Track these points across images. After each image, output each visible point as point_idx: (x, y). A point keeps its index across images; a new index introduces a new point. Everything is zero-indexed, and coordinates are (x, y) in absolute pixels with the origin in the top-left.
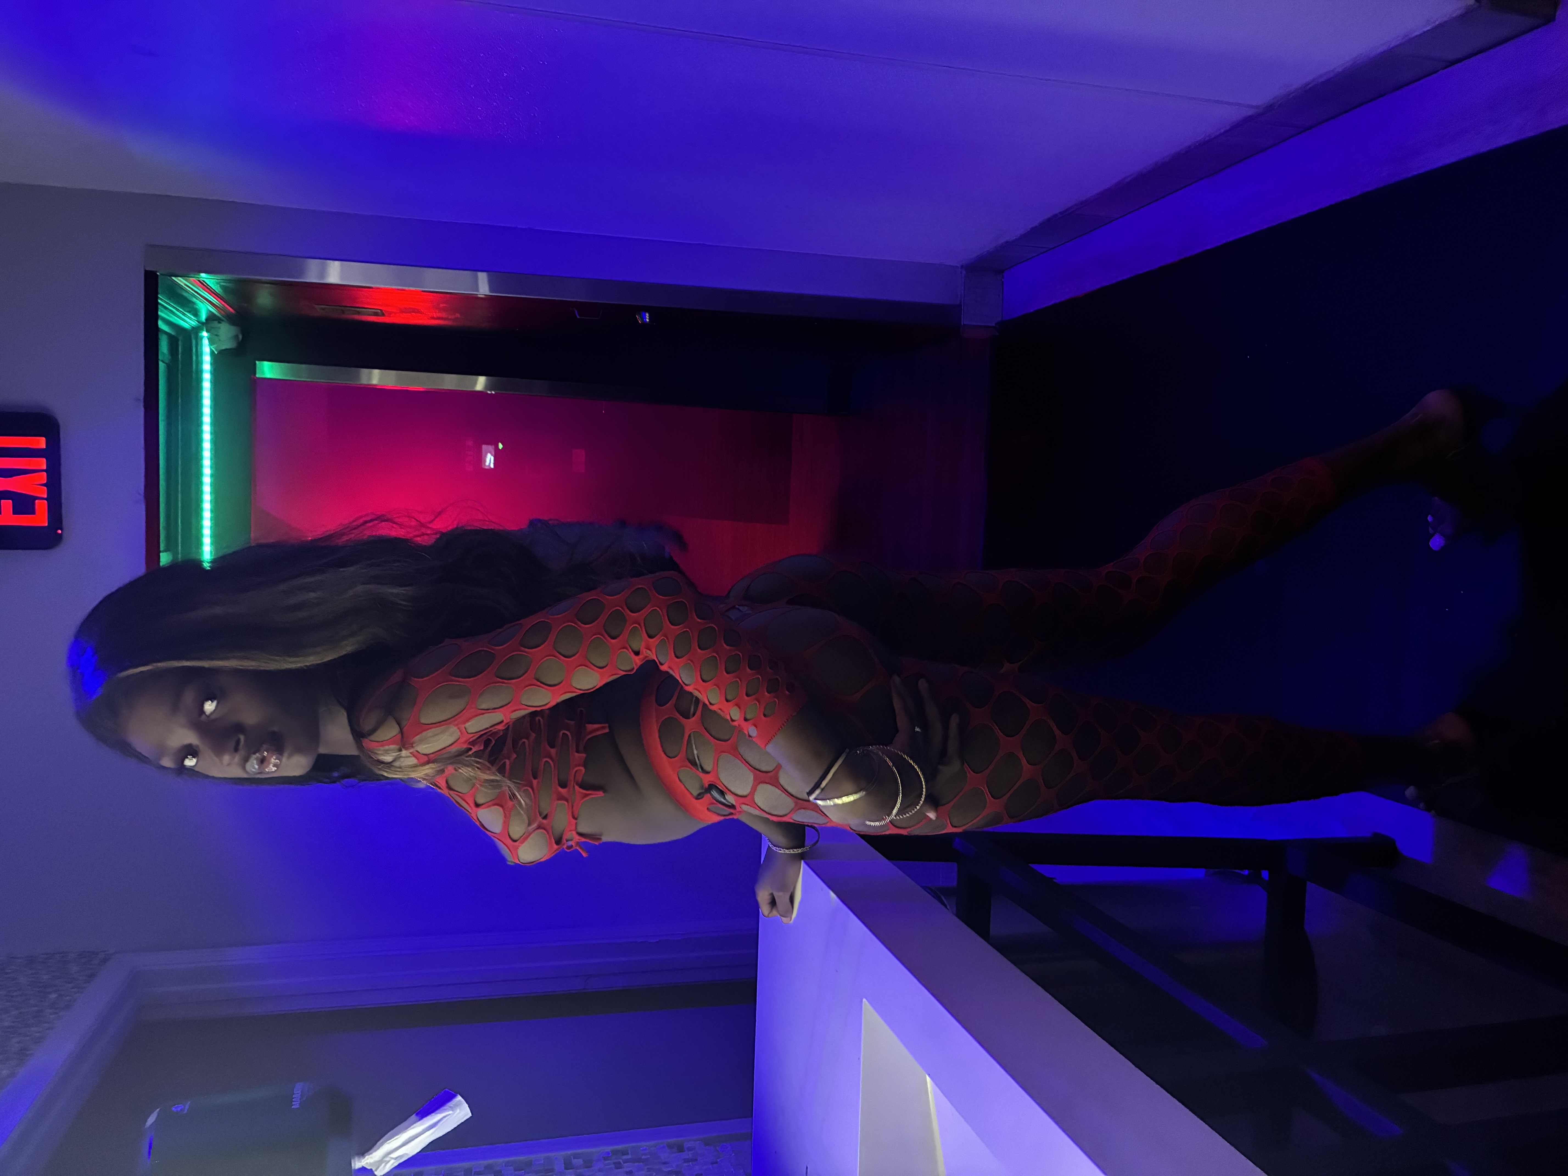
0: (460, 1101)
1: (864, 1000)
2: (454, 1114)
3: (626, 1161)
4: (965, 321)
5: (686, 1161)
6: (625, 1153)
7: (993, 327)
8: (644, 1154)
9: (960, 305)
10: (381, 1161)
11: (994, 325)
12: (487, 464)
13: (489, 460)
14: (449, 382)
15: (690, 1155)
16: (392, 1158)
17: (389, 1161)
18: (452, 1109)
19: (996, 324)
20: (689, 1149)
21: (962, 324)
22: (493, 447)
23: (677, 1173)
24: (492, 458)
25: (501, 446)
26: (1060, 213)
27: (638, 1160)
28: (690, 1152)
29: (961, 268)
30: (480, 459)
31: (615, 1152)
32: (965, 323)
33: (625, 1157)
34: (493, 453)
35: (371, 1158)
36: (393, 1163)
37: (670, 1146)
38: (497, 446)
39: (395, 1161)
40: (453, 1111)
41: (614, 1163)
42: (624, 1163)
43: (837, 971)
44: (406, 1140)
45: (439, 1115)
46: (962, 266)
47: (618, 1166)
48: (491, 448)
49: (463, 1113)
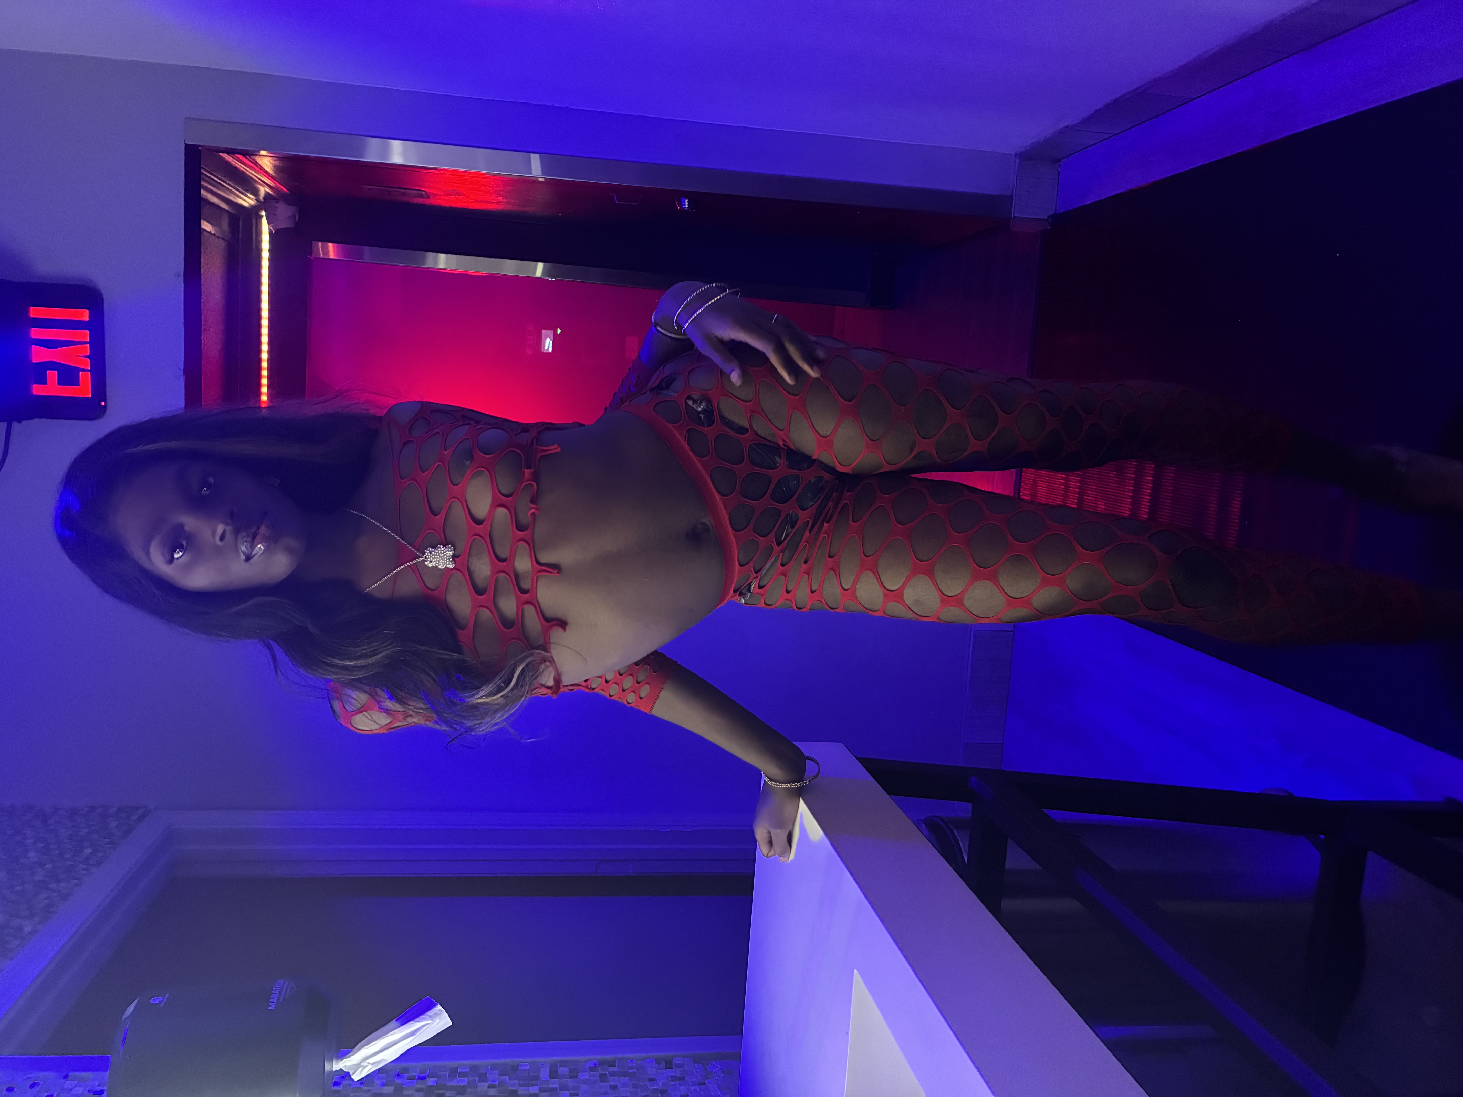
0: (440, 1010)
1: (855, 971)
2: (433, 1023)
3: (612, 1074)
4: (1015, 213)
5: (673, 1078)
6: (612, 1064)
7: (1044, 220)
8: (631, 1068)
9: (1012, 196)
10: (358, 1066)
11: (1046, 218)
12: (546, 348)
13: (548, 344)
14: (509, 267)
15: (677, 1072)
16: (369, 1063)
17: (366, 1066)
18: (431, 1018)
19: (1048, 217)
20: (678, 1066)
21: (1013, 216)
22: (552, 331)
23: (663, 1092)
24: (551, 342)
25: (559, 331)
26: (1129, 93)
27: (625, 1074)
28: (678, 1069)
29: (1015, 157)
30: (539, 343)
31: (602, 1063)
32: (1015, 215)
33: (611, 1069)
34: (552, 339)
35: (350, 1061)
36: (370, 1069)
37: (658, 1061)
38: (555, 331)
39: (372, 1066)
40: (432, 1020)
41: (601, 1075)
42: (610, 1075)
43: (829, 928)
44: (385, 1046)
45: (418, 1023)
46: (1016, 154)
47: (603, 1078)
48: (550, 333)
49: (443, 1022)
